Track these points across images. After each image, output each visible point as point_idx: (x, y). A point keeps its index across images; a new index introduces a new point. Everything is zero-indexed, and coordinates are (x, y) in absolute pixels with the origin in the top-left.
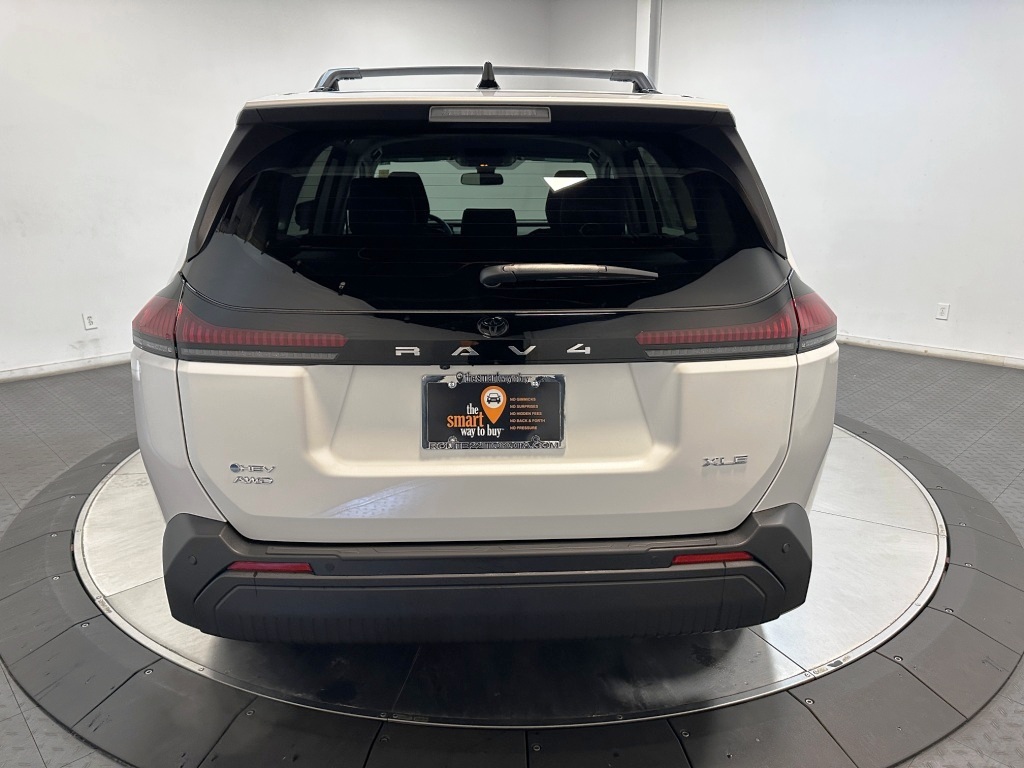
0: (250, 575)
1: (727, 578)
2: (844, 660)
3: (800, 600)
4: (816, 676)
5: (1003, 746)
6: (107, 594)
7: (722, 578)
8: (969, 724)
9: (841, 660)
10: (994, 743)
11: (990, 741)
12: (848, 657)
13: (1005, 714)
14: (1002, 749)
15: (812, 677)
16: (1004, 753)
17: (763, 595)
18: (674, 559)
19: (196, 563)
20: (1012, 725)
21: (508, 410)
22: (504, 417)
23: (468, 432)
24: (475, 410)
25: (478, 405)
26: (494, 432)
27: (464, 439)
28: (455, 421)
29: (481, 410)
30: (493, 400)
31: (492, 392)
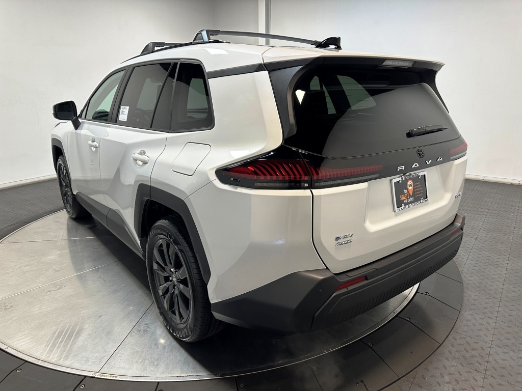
0: (346, 290)
5: (457, 355)
8: (442, 346)
10: (453, 354)
11: (451, 353)
13: (456, 340)
14: (457, 357)
16: (458, 358)
18: (451, 235)
20: (459, 345)
21: (414, 189)
22: (414, 192)
23: (406, 201)
24: (406, 191)
25: (407, 189)
26: (412, 199)
27: (405, 204)
28: (402, 197)
29: (408, 191)
30: (410, 186)
31: (410, 182)
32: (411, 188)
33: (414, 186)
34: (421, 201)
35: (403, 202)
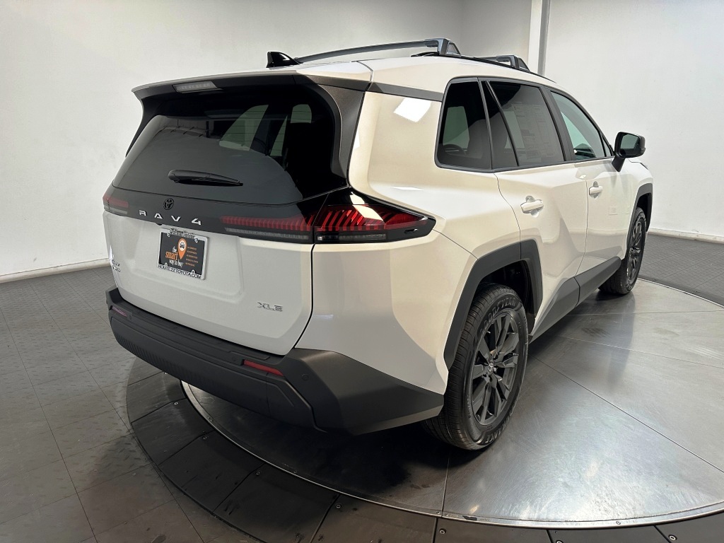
1: (268, 383)
7: (265, 382)
18: (243, 362)
21: (186, 253)
22: (185, 256)
23: (172, 262)
24: (175, 250)
25: (177, 248)
26: (180, 264)
27: (170, 265)
28: (168, 255)
29: (177, 251)
30: (182, 246)
31: (182, 242)
32: (182, 249)
33: (187, 249)
34: (191, 273)
35: (168, 260)
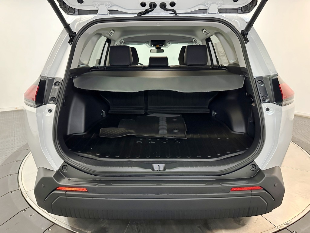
0: (64, 192)
1: (252, 197)
2: (290, 222)
3: (280, 204)
4: (280, 229)
6: (27, 191)
7: (250, 197)
9: (289, 222)
12: (292, 221)
15: (278, 229)
17: (266, 203)
18: (231, 189)
19: (44, 187)
